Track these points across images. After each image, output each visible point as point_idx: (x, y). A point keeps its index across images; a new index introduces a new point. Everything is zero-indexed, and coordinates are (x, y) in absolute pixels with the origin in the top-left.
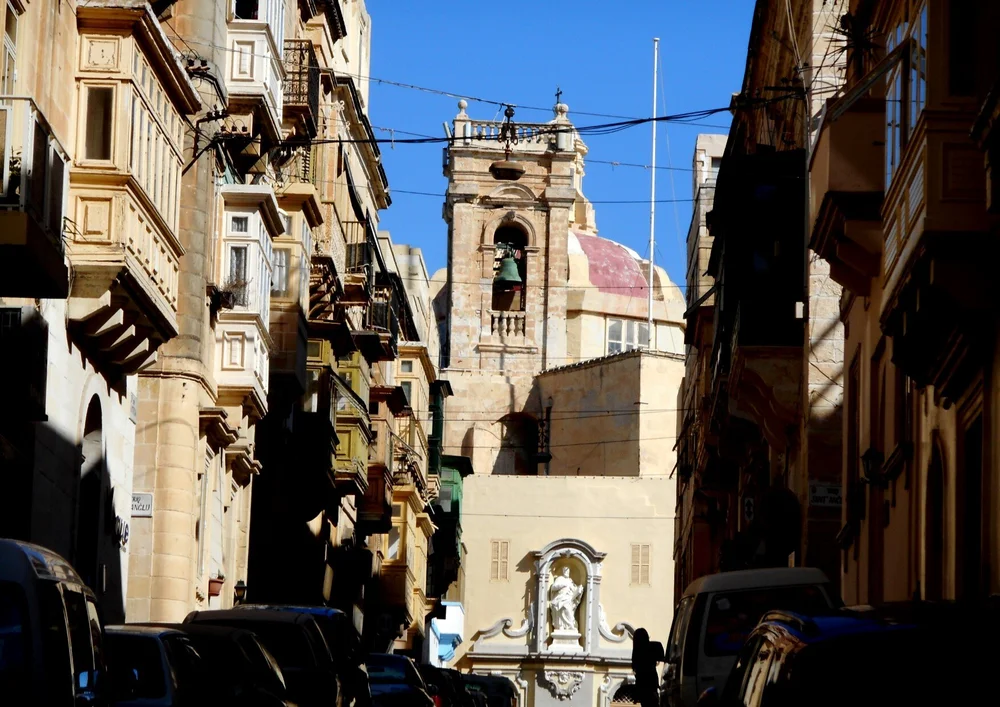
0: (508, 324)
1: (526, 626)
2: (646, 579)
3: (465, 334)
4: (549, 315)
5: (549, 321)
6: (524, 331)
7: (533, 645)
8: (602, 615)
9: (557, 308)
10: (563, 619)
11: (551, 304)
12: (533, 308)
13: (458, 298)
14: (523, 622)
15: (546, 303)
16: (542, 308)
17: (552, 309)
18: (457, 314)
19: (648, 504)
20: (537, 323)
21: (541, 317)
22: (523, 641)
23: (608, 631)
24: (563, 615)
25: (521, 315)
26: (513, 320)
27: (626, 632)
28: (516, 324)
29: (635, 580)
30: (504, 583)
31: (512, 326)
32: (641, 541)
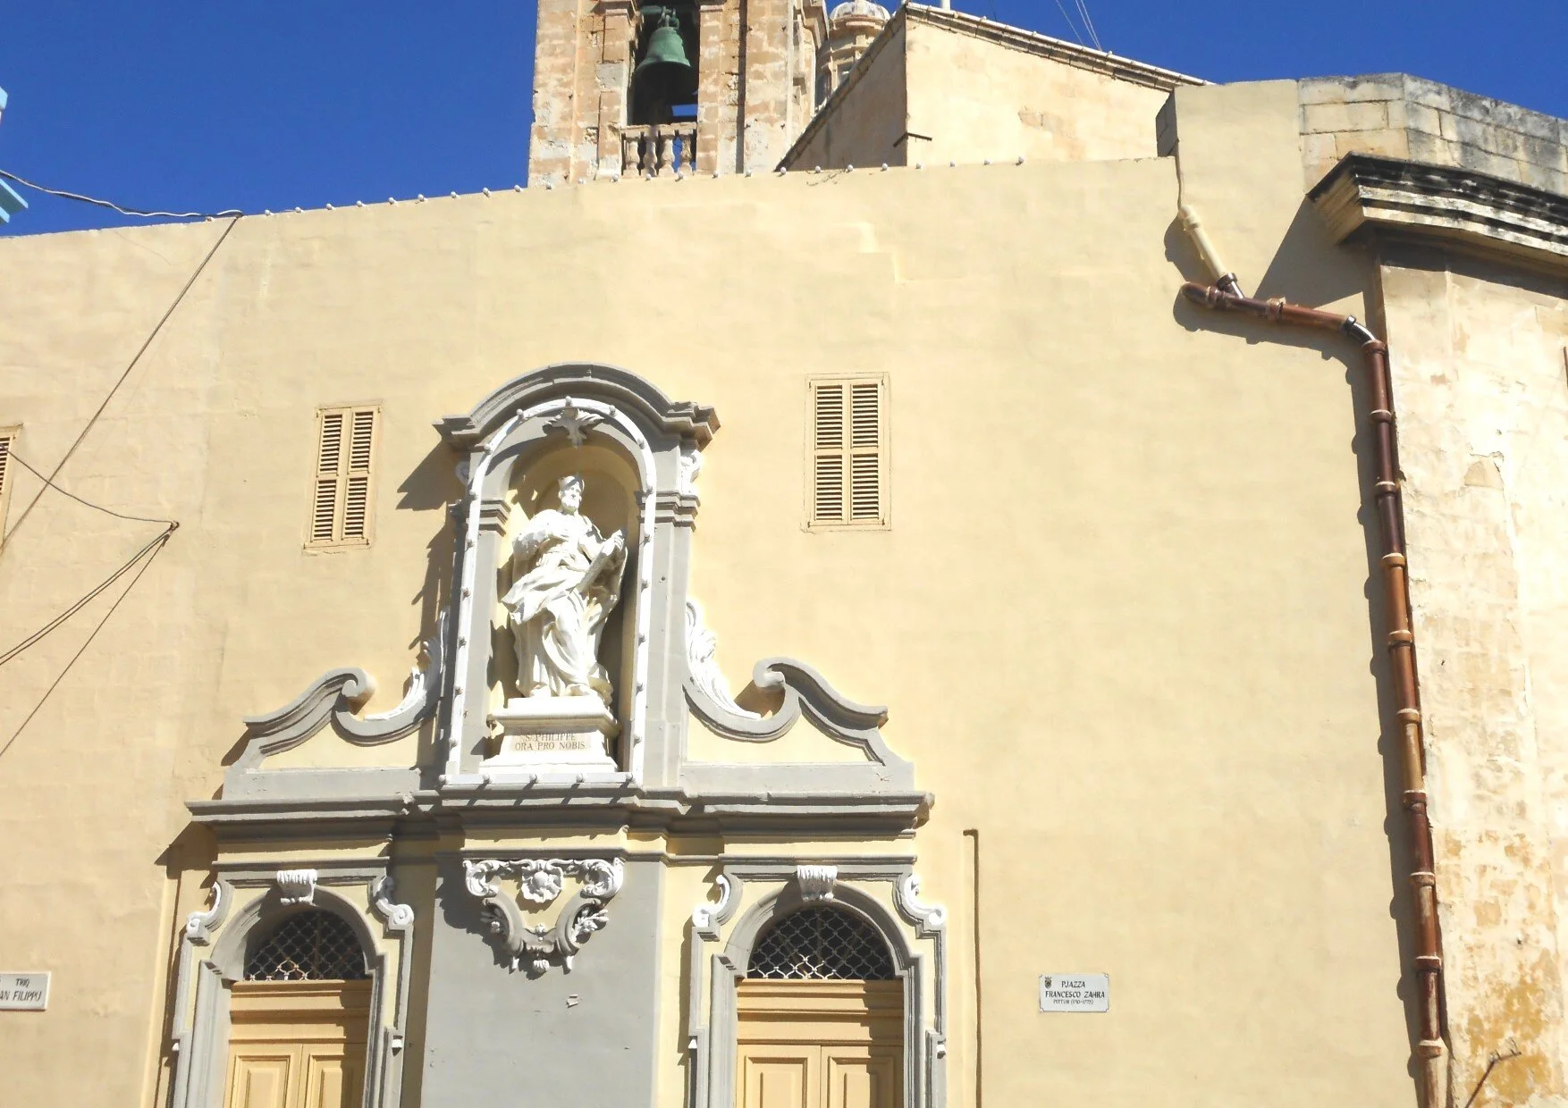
0: (660, 150)
1: (418, 694)
2: (867, 504)
3: (558, 174)
4: (748, 120)
5: (748, 134)
6: (693, 160)
7: (433, 761)
8: (698, 637)
9: (765, 106)
10: (546, 660)
11: (750, 100)
12: (712, 113)
13: (547, 105)
14: (408, 684)
15: (741, 102)
16: (734, 112)
17: (755, 109)
18: (542, 136)
19: (869, 246)
20: (721, 144)
21: (732, 129)
22: (406, 751)
23: (723, 700)
24: (549, 644)
25: (686, 129)
26: (669, 143)
27: (792, 696)
28: (677, 149)
29: (828, 507)
30: (352, 550)
31: (669, 153)
32: (847, 374)
